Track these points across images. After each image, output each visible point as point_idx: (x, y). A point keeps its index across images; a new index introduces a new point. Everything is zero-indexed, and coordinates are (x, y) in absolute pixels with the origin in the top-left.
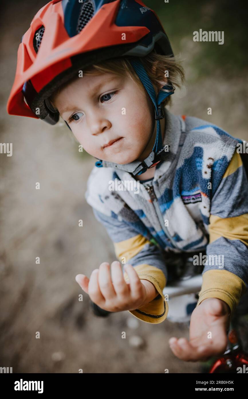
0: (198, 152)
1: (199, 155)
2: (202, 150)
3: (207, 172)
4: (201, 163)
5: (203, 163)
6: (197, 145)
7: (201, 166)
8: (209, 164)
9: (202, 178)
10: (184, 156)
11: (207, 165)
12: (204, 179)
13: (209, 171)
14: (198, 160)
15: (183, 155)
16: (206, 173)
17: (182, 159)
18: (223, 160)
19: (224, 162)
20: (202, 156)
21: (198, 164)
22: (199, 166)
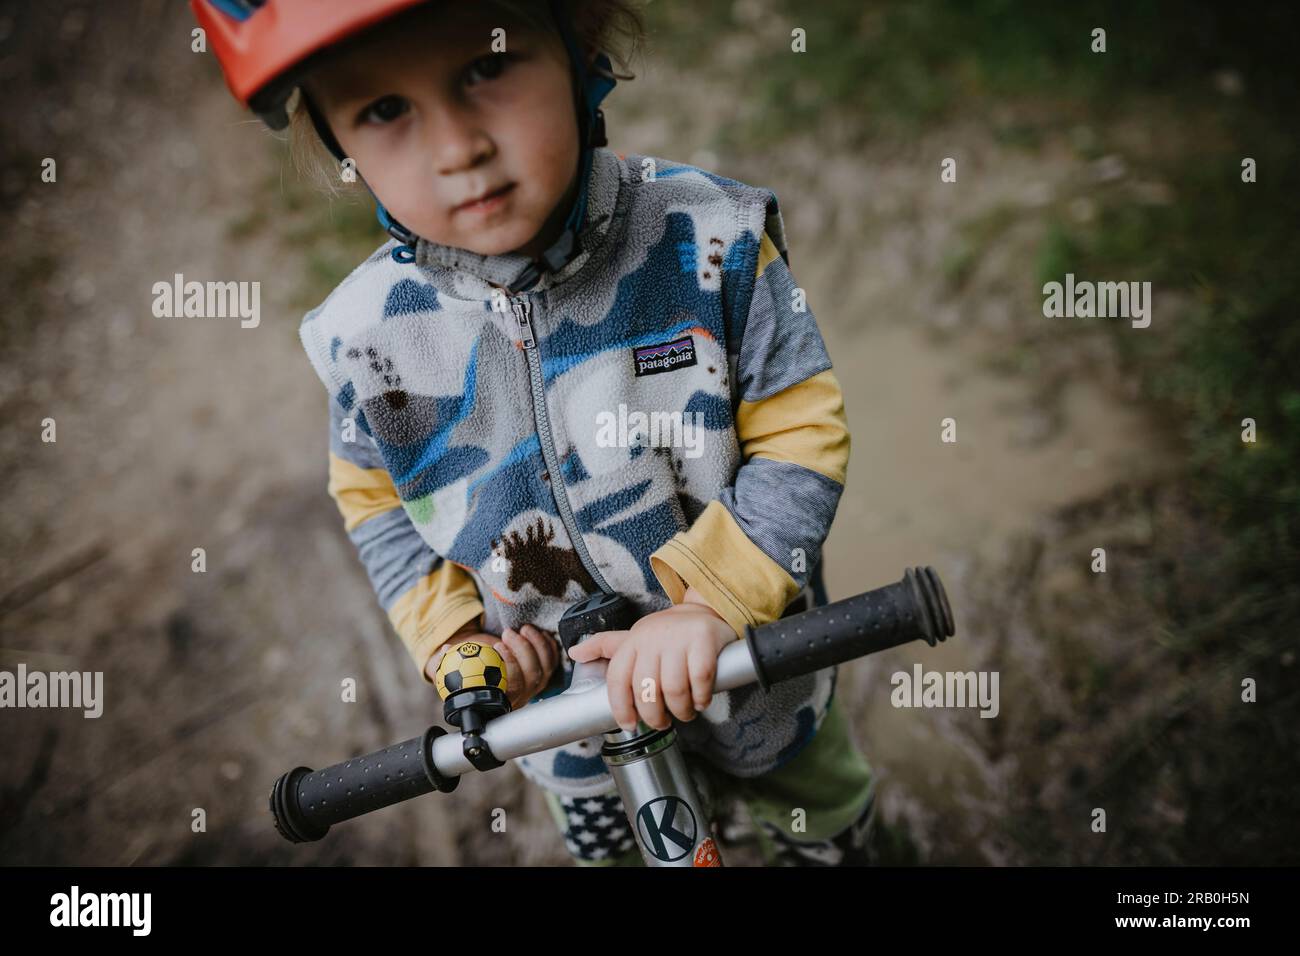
0: (679, 230)
1: (683, 235)
2: (689, 220)
3: (712, 274)
4: (692, 253)
5: (697, 251)
6: (673, 208)
7: (694, 261)
8: (713, 254)
9: (698, 289)
10: (646, 240)
11: (710, 257)
12: (704, 293)
13: (715, 271)
14: (684, 247)
15: (644, 238)
16: (707, 276)
17: (643, 247)
18: (746, 242)
19: (749, 245)
20: (693, 235)
21: (684, 258)
22: (687, 262)
